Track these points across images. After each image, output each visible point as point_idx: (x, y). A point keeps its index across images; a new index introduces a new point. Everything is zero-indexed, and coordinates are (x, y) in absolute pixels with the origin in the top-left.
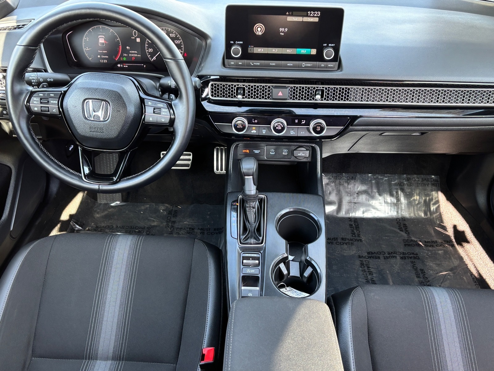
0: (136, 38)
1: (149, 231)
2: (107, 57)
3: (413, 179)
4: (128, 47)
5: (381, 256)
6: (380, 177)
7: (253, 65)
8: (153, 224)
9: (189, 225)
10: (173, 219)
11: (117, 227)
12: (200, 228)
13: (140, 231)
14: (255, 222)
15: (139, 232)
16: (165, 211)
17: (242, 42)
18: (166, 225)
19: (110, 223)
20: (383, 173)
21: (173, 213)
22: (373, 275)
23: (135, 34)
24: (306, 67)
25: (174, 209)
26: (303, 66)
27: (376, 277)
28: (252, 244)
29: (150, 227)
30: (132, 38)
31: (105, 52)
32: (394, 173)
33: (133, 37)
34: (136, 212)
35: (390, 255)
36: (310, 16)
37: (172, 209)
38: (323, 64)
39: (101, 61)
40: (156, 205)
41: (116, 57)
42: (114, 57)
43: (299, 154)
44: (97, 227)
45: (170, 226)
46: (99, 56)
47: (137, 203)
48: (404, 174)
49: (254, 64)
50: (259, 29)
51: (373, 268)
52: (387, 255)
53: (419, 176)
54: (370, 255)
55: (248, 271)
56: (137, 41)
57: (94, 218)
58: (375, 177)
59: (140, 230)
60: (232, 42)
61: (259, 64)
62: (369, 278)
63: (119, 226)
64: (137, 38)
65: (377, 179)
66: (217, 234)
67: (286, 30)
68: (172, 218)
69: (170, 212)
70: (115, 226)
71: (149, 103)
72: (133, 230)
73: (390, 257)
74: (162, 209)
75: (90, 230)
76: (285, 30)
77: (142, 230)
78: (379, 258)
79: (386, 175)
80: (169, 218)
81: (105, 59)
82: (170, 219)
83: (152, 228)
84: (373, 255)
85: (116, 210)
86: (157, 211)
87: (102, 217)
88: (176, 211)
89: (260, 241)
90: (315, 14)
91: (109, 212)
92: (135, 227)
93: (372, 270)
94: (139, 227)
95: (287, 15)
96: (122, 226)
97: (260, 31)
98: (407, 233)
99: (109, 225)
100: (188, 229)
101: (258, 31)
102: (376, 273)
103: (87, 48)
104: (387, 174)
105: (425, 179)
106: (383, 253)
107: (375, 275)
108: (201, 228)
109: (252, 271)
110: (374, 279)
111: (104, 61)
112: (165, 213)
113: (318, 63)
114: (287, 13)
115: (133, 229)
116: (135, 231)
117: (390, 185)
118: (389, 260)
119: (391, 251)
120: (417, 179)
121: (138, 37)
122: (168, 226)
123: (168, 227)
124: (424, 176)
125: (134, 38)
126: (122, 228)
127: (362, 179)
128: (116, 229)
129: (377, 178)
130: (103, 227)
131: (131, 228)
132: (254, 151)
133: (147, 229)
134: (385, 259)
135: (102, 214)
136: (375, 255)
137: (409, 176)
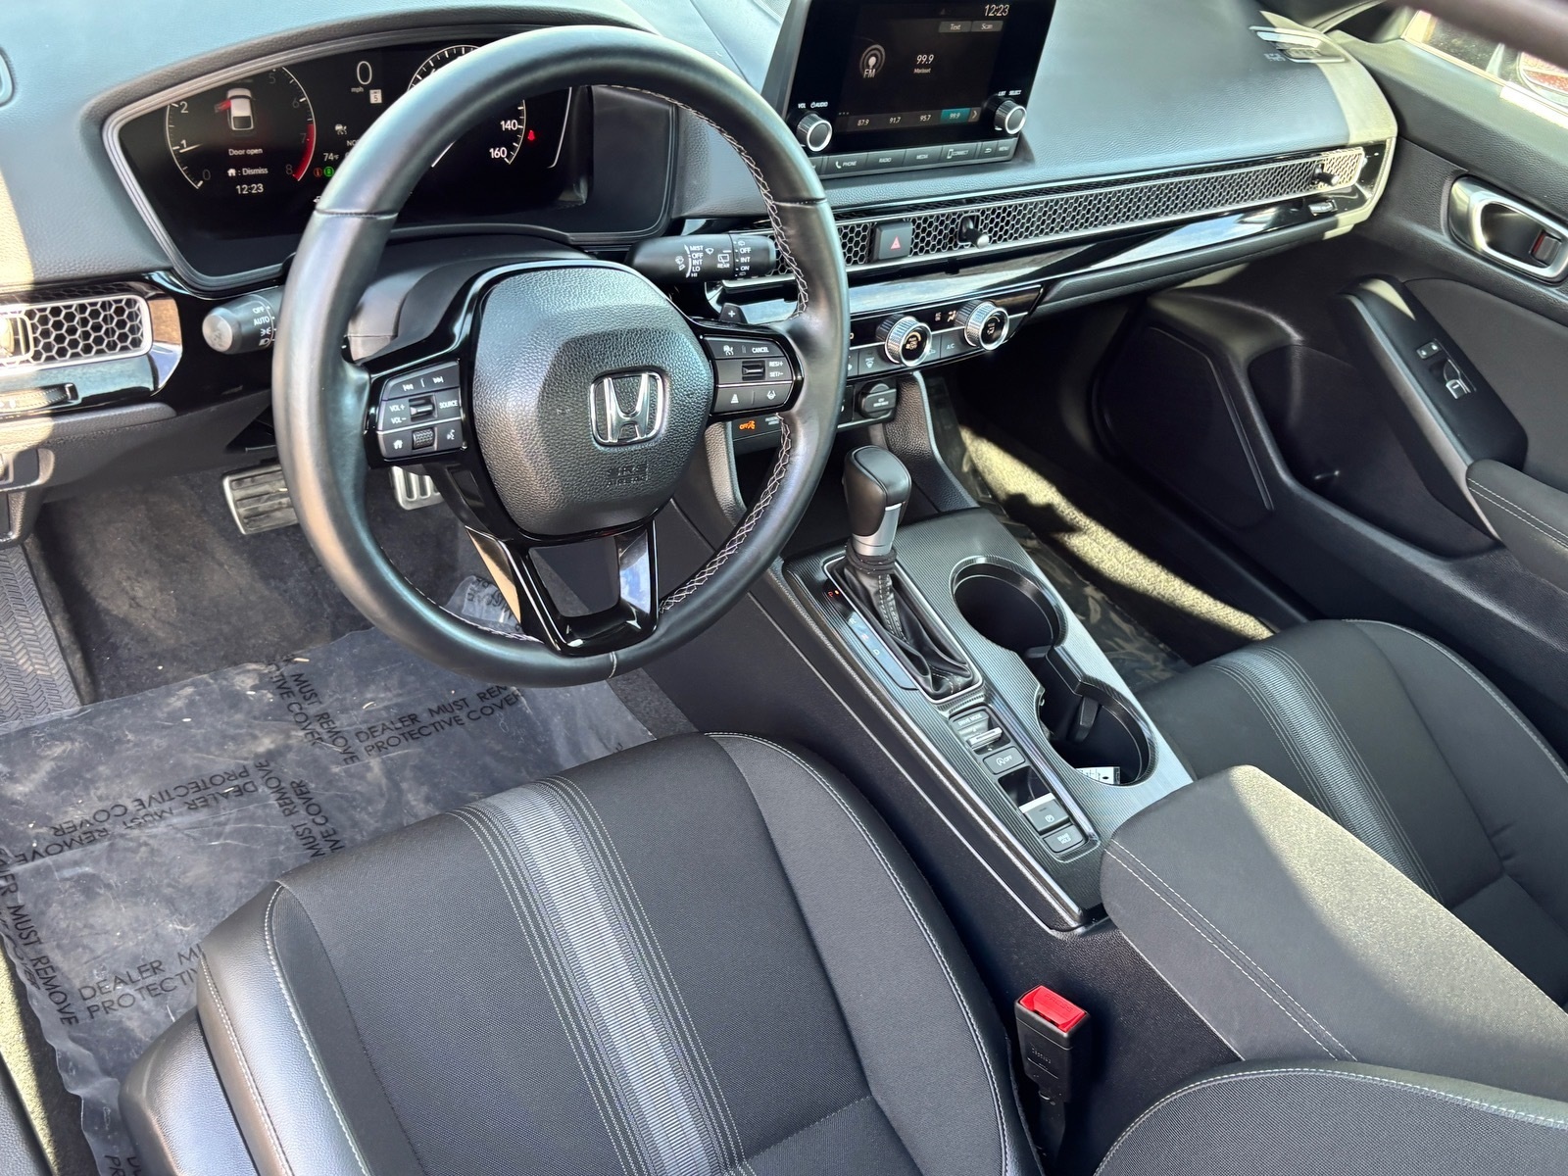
0: (367, 89)
1: (272, 775)
2: (265, 171)
4: (339, 128)
7: (839, 167)
8: (261, 749)
9: (387, 708)
10: (313, 709)
11: (142, 804)
12: (434, 707)
13: (238, 786)
15: (240, 791)
16: (261, 688)
17: (824, 104)
18: (310, 736)
19: (100, 798)
21: (296, 689)
23: (365, 77)
24: (955, 158)
25: (287, 670)
26: (949, 157)
28: (960, 691)
29: (263, 761)
30: (353, 90)
31: (256, 151)
33: (360, 85)
34: (165, 727)
36: (989, 19)
37: (282, 675)
38: (988, 146)
39: (242, 189)
40: (216, 680)
41: (297, 169)
42: (289, 168)
43: (876, 405)
44: (58, 831)
45: (326, 736)
46: (232, 172)
47: (142, 690)
49: (844, 164)
50: (872, 61)
55: (999, 763)
56: (373, 100)
57: (15, 802)
59: (236, 783)
60: (802, 106)
61: (853, 164)
63: (145, 799)
64: (372, 92)
66: (501, 707)
67: (931, 58)
68: (305, 705)
69: (282, 688)
70: (131, 806)
71: (727, 349)
74: (248, 687)
75: (41, 851)
76: (928, 60)
77: (242, 780)
80: (295, 708)
81: (256, 179)
82: (303, 711)
83: (272, 765)
85: (77, 744)
86: (235, 699)
87: (46, 787)
88: (300, 679)
90: (997, 11)
91: (54, 759)
92: (207, 781)
94: (226, 776)
95: (941, 17)
96: (160, 794)
97: (874, 67)
99: (100, 806)
100: (399, 725)
101: (868, 66)
103: (184, 142)
108: (439, 708)
109: (1008, 759)
111: (252, 189)
112: (270, 695)
113: (980, 144)
114: (943, 13)
115: (207, 788)
116: (223, 795)
121: (373, 86)
122: (316, 736)
123: (320, 739)
125: (361, 89)
126: (164, 800)
128: (143, 812)
130: (81, 825)
131: (198, 787)
132: (767, 420)
133: (261, 773)
135: (33, 776)
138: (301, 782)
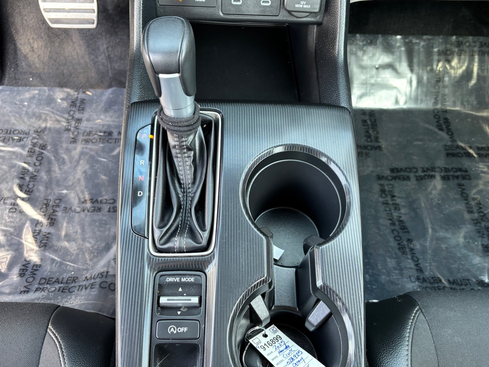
3: (467, 44)
5: (412, 175)
6: (415, 41)
8: (43, 126)
9: (104, 126)
10: (78, 115)
13: (21, 138)
14: (194, 182)
15: (20, 140)
16: (64, 100)
20: (420, 33)
21: (78, 105)
22: (399, 210)
25: (81, 96)
27: (405, 214)
28: (184, 252)
29: (39, 130)
32: (437, 33)
34: (16, 104)
35: (425, 173)
37: (77, 97)
40: (49, 91)
43: (297, 6)
45: (72, 129)
47: (19, 86)
48: (452, 35)
51: (399, 197)
52: (420, 173)
53: (476, 38)
54: (395, 175)
55: (172, 329)
58: (407, 40)
59: (21, 136)
62: (395, 217)
65: (410, 44)
68: (76, 113)
69: (73, 104)
72: (11, 136)
73: (426, 177)
74: (60, 98)
77: (24, 136)
78: (408, 178)
79: (425, 37)
80: (72, 113)
82: (74, 115)
83: (41, 133)
84: (399, 174)
86: (50, 101)
88: (83, 101)
89: (204, 242)
92: (12, 131)
93: (398, 201)
94: (20, 132)
98: (450, 133)
100: (102, 134)
102: (404, 207)
104: (426, 34)
105: (485, 44)
106: (415, 170)
107: (403, 211)
109: (182, 330)
110: (403, 218)
112: (66, 104)
115: (10, 134)
116: (12, 138)
117: (429, 53)
118: (423, 181)
119: (427, 166)
120: (473, 44)
124: (485, 38)
127: (385, 44)
129: (411, 42)
131: (7, 132)
133: (34, 135)
134: (417, 180)
136: (402, 173)
137: (461, 39)
138: (46, 145)
